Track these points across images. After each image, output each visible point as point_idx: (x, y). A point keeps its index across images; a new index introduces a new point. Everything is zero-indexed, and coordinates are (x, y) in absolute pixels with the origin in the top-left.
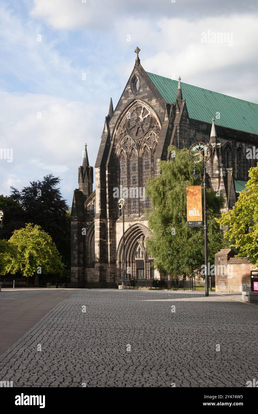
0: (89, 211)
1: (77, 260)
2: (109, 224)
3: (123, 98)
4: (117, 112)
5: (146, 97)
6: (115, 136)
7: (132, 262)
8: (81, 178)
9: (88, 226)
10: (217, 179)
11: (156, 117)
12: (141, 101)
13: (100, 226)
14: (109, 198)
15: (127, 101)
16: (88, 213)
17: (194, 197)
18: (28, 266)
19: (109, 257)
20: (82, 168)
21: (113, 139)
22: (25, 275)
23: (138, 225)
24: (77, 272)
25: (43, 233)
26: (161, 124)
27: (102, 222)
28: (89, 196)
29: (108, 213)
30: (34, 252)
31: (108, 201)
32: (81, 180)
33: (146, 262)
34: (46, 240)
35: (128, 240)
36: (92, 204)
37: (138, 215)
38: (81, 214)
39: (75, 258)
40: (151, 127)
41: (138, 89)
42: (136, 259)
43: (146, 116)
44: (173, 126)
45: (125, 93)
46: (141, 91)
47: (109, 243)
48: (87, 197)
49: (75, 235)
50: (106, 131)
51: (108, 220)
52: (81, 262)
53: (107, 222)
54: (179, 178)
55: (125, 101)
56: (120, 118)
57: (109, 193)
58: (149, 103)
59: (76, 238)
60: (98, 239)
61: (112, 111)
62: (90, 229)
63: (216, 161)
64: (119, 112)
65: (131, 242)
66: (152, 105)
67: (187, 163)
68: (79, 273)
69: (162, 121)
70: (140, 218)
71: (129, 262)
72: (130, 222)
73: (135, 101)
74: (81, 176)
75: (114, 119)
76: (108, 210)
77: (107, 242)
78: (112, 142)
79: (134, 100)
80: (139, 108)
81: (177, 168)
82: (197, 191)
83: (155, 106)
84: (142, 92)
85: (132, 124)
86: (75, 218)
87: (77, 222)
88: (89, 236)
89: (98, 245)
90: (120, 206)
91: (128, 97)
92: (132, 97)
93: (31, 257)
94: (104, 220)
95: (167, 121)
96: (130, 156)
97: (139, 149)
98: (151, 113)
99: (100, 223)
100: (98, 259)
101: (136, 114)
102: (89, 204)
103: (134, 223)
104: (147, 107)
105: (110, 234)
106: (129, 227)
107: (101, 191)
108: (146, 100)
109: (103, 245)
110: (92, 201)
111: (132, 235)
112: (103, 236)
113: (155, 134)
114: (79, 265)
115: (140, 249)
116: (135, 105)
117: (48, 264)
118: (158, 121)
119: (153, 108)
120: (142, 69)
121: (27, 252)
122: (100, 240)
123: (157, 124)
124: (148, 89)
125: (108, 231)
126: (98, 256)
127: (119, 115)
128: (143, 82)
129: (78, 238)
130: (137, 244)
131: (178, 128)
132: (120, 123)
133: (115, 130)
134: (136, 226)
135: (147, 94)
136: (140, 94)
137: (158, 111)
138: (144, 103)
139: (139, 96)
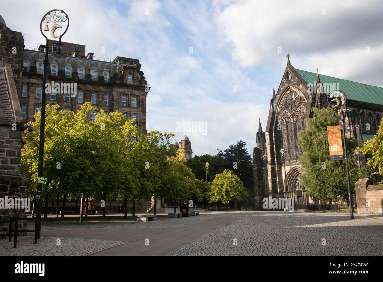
0: (264, 160)
1: (258, 192)
2: (277, 168)
3: (281, 86)
5: (296, 84)
6: (277, 111)
7: (294, 192)
8: (258, 140)
9: (264, 170)
10: (349, 133)
11: (303, 96)
12: (293, 87)
13: (271, 169)
14: (276, 151)
15: (283, 88)
16: (263, 162)
17: (334, 135)
18: (225, 197)
19: (278, 189)
20: (258, 134)
21: (276, 113)
22: (223, 202)
23: (296, 168)
24: (258, 200)
25: (234, 175)
26: (307, 100)
27: (272, 167)
28: (263, 151)
29: (276, 161)
30: (229, 188)
31: (275, 153)
32: (258, 141)
33: (303, 192)
34: (236, 180)
35: (290, 177)
36: (266, 156)
37: (296, 161)
38: (259, 163)
39: (257, 191)
40: (301, 103)
41: (290, 80)
42: (296, 190)
43: (297, 96)
44: (315, 100)
45: (282, 83)
46: (292, 80)
47: (278, 180)
48: (262, 151)
49: (256, 176)
50: (272, 108)
51: (276, 165)
52: (261, 193)
53: (276, 167)
54: (321, 130)
56: (280, 99)
57: (275, 148)
58: (298, 87)
59: (256, 178)
60: (271, 178)
61: (274, 95)
62: (265, 172)
63: (347, 121)
64: (279, 96)
65: (292, 179)
66: (300, 88)
67: (326, 118)
68: (259, 200)
69: (307, 98)
70: (297, 163)
71: (292, 192)
72: (291, 166)
74: (258, 138)
75: (276, 100)
76: (276, 159)
77: (276, 179)
78: (276, 115)
79: (288, 87)
80: (291, 92)
81: (319, 122)
82: (337, 130)
83: (302, 89)
85: (288, 102)
86: (255, 165)
87: (256, 168)
88: (265, 176)
89: (271, 182)
90: (282, 154)
91: (284, 85)
92: (286, 85)
93: (227, 191)
94: (274, 165)
95: (311, 98)
96: (288, 123)
97: (294, 117)
98: (300, 94)
99: (271, 167)
100: (271, 191)
101: (290, 96)
102: (264, 156)
103: (294, 166)
104: (297, 90)
105: (278, 174)
106: (290, 169)
107: (270, 146)
108: (296, 86)
109: (274, 182)
110: (266, 154)
111: (293, 174)
112: (274, 175)
113: (304, 107)
114: (259, 195)
115: (298, 183)
116: (289, 90)
117: (238, 195)
118: (305, 98)
119: (301, 91)
120: (292, 67)
121: (224, 188)
122: (272, 178)
123: (304, 100)
124: (297, 79)
125: (277, 173)
126: (271, 189)
127: (279, 97)
128: (293, 75)
129: (258, 178)
130: (297, 180)
131: (319, 101)
132: (280, 102)
133: (277, 107)
134: (295, 168)
135: (296, 82)
136: (292, 82)
137: (304, 92)
138: (295, 88)
139: (291, 84)
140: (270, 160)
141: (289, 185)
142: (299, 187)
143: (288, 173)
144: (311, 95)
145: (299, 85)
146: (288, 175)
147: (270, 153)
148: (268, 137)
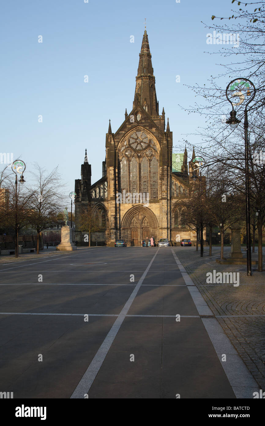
5: (147, 126)
12: (143, 128)
19: (118, 225)
23: (140, 206)
33: (141, 229)
36: (95, 190)
40: (150, 145)
42: (131, 227)
43: (145, 138)
55: (129, 125)
56: (124, 136)
66: (153, 132)
69: (160, 143)
71: (128, 228)
72: (133, 204)
73: (137, 127)
80: (138, 132)
85: (132, 141)
91: (132, 124)
92: (135, 124)
95: (165, 143)
96: (130, 161)
97: (140, 158)
98: (151, 136)
101: (136, 135)
103: (137, 204)
104: (147, 132)
108: (148, 128)
111: (131, 212)
115: (134, 221)
116: (136, 129)
123: (153, 144)
124: (149, 121)
128: (145, 116)
132: (123, 139)
133: (120, 143)
134: (138, 206)
135: (148, 124)
136: (142, 123)
137: (157, 136)
138: (146, 130)
139: (141, 125)
140: (114, 196)
141: (126, 222)
142: (135, 224)
143: (129, 210)
144: (165, 141)
145: (151, 128)
146: (128, 212)
147: (114, 189)
148: (112, 172)
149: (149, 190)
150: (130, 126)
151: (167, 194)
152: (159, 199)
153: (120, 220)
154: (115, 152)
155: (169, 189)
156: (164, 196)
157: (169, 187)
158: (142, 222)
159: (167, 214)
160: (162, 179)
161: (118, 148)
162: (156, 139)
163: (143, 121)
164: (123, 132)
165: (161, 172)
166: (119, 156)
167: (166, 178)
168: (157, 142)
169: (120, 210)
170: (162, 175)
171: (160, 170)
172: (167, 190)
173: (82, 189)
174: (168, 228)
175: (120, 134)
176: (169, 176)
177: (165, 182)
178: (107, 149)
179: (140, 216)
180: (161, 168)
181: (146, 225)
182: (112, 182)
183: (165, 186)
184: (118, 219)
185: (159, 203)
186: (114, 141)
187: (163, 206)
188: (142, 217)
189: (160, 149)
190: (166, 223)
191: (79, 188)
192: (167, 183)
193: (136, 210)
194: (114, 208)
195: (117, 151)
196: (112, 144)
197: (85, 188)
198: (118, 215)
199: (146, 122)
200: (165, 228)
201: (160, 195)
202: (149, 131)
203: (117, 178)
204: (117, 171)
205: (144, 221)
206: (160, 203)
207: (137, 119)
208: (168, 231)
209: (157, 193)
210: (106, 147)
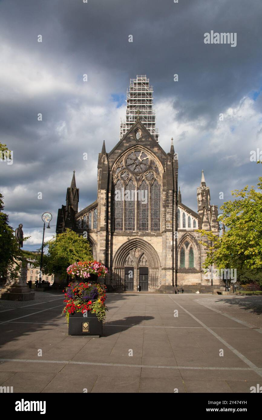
2: (110, 236)
3: (124, 141)
4: (118, 151)
7: (123, 268)
12: (143, 147)
15: (128, 144)
19: (109, 264)
21: (112, 170)
23: (137, 240)
31: (110, 218)
36: (82, 218)
40: (151, 167)
42: (125, 266)
43: (145, 159)
45: (127, 139)
47: (110, 252)
55: (126, 144)
56: (120, 156)
57: (110, 211)
58: (152, 150)
65: (125, 252)
66: (155, 151)
70: (138, 234)
71: (121, 268)
72: (129, 237)
73: (137, 146)
75: (114, 155)
76: (109, 225)
77: (108, 251)
80: (137, 152)
83: (157, 152)
84: (144, 141)
85: (130, 162)
89: (104, 254)
91: (129, 142)
92: (133, 142)
94: (108, 233)
95: (170, 165)
96: (128, 185)
101: (134, 156)
102: (79, 219)
103: (134, 237)
106: (128, 240)
108: (149, 147)
110: (83, 217)
111: (127, 247)
112: (107, 245)
113: (155, 172)
115: (129, 258)
116: (135, 148)
119: (154, 154)
122: (105, 249)
123: (155, 165)
124: (150, 140)
125: (110, 242)
127: (119, 153)
128: (146, 134)
130: (130, 253)
132: (119, 159)
133: (115, 164)
134: (135, 240)
135: (149, 143)
136: (142, 141)
137: (160, 157)
138: (146, 149)
139: (141, 143)
140: (105, 225)
141: (119, 260)
142: (130, 263)
143: (123, 244)
144: (170, 162)
145: (153, 148)
146: (122, 247)
147: (105, 216)
148: (104, 196)
149: (149, 221)
150: (128, 145)
151: (173, 225)
152: (161, 232)
153: (111, 256)
154: (109, 174)
155: (174, 219)
156: (168, 227)
157: (174, 217)
158: (139, 261)
159: (173, 251)
160: (165, 206)
161: (113, 168)
162: (158, 160)
163: (143, 140)
164: (120, 151)
165: (165, 197)
166: (113, 178)
167: (172, 204)
168: (160, 163)
169: (112, 244)
170: (166, 200)
171: (164, 196)
172: (173, 220)
173: (66, 217)
174: (173, 269)
175: (115, 153)
176: (175, 203)
177: (169, 210)
178: (99, 170)
179: (136, 252)
180: (164, 194)
181: (144, 264)
182: (104, 209)
183: (171, 215)
184: (109, 255)
185: (161, 237)
186: (108, 161)
187: (167, 239)
188: (140, 253)
189: (163, 171)
190: (172, 262)
191: (63, 216)
192: (173, 211)
193: (132, 245)
194: (104, 241)
195: (111, 173)
196: (105, 164)
197: (70, 215)
198: (110, 249)
199: (146, 141)
200: (169, 269)
201: (163, 227)
202: (150, 151)
203: (110, 204)
204: (110, 195)
205: (141, 259)
206: (163, 237)
207: (136, 138)
208: (173, 272)
209: (159, 224)
210: (99, 168)
